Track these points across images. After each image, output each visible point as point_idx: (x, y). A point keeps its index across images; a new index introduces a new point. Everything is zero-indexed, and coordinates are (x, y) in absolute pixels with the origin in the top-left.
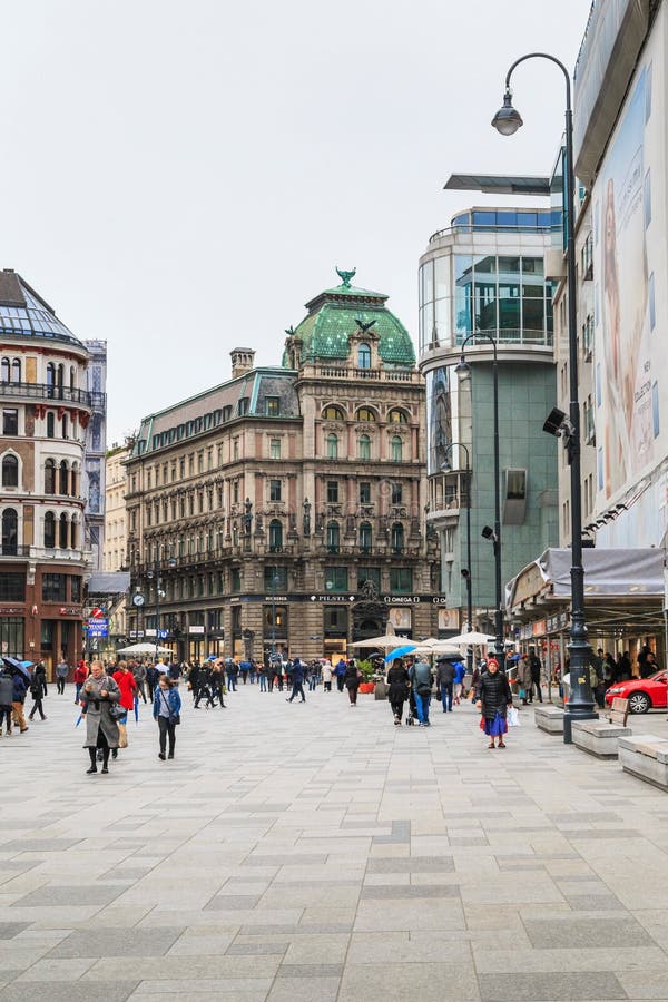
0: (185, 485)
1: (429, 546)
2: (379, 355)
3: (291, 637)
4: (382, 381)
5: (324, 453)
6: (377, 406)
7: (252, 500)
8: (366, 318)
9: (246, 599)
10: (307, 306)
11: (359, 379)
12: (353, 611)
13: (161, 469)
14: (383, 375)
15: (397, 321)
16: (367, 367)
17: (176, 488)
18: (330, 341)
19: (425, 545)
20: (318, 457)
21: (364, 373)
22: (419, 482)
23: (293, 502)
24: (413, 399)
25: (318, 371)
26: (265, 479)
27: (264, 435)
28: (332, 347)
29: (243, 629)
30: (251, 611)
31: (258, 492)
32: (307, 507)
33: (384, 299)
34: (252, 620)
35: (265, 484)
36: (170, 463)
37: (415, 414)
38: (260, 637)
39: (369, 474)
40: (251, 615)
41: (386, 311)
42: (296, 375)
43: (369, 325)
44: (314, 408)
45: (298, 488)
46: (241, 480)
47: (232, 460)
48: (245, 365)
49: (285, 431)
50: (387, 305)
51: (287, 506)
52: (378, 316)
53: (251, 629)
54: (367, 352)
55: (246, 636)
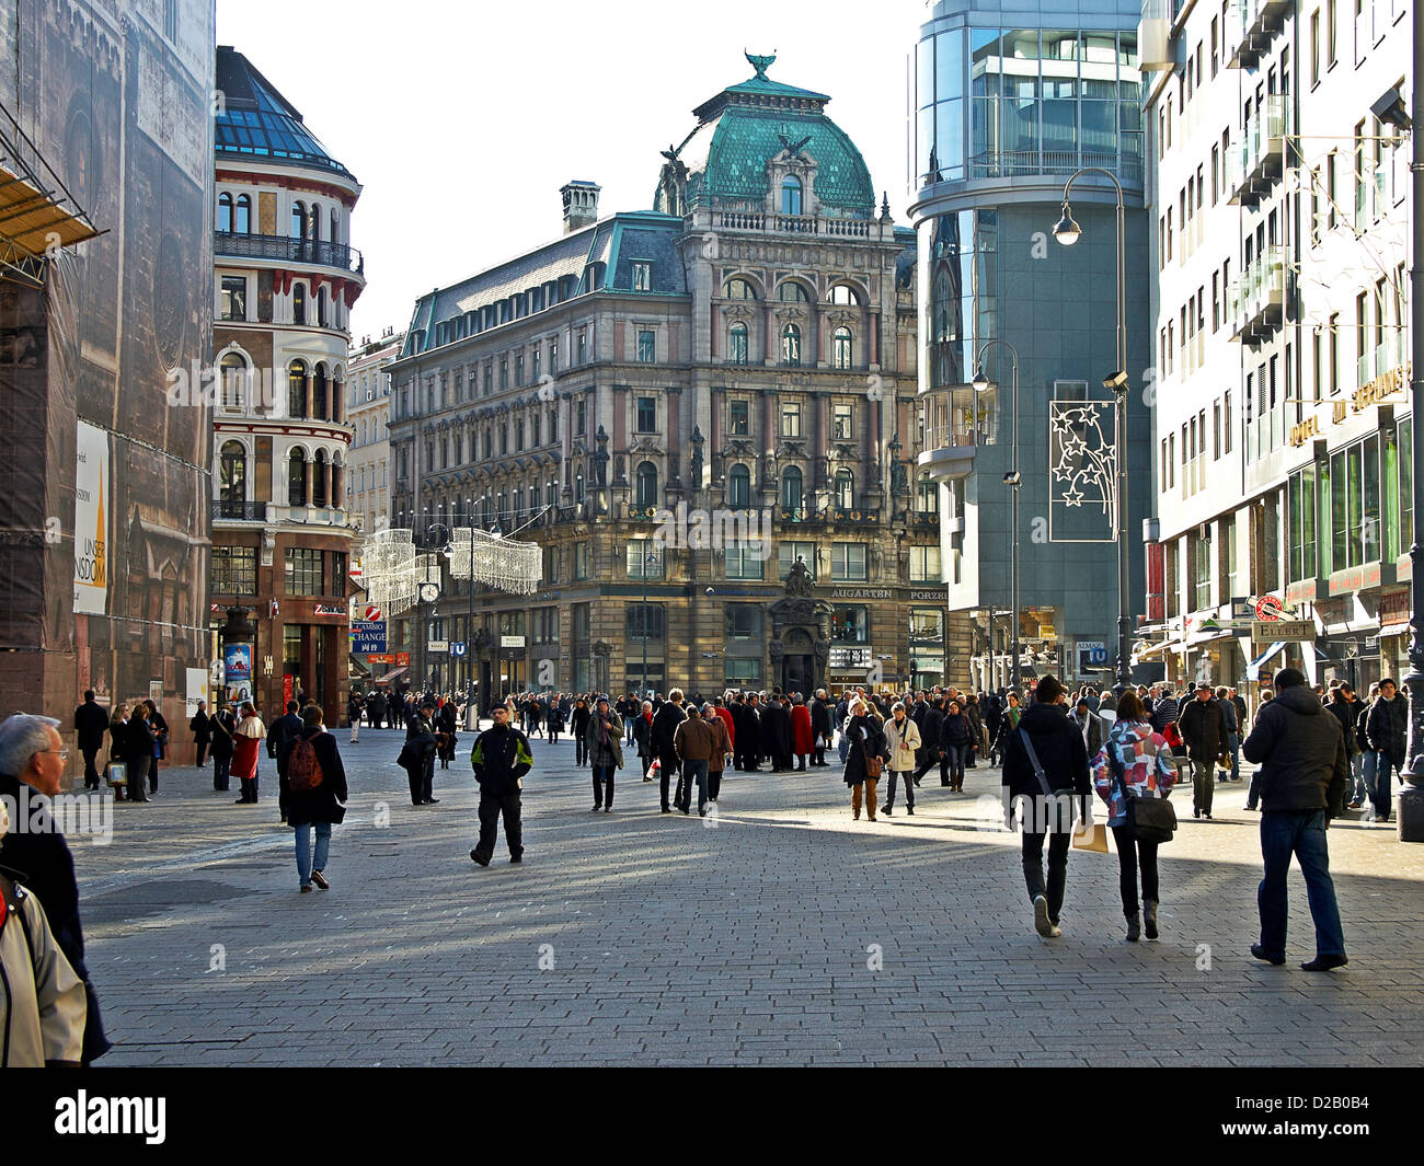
0: (494, 405)
1: (895, 506)
2: (815, 193)
3: (671, 655)
4: (820, 236)
5: (727, 352)
6: (813, 277)
8: (795, 131)
9: (599, 592)
10: (695, 112)
11: (783, 233)
12: (772, 614)
13: (451, 378)
14: (822, 227)
15: (845, 137)
16: (796, 214)
17: (477, 409)
18: (735, 170)
19: (889, 505)
20: (715, 360)
21: (791, 223)
23: (674, 440)
24: (871, 266)
25: (717, 219)
26: (628, 396)
27: (629, 324)
28: (740, 180)
29: (594, 641)
30: (607, 612)
31: (618, 418)
32: (698, 442)
33: (823, 100)
34: (609, 625)
35: (628, 404)
36: (466, 371)
37: (873, 290)
38: (621, 654)
39: (798, 389)
40: (605, 618)
41: (827, 122)
42: (679, 225)
43: (801, 145)
44: (710, 279)
45: (683, 411)
46: (591, 397)
47: (574, 365)
48: (584, 210)
49: (663, 318)
51: (665, 438)
52: (813, 130)
53: (605, 641)
54: (797, 188)
55: (597, 653)
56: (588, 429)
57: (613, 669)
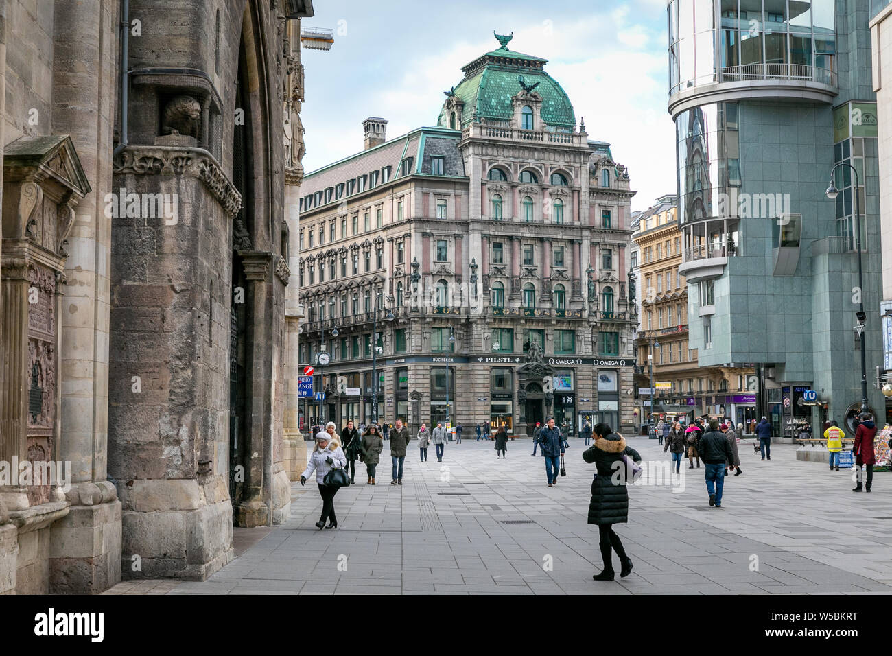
1: (590, 308)
2: (542, 117)
3: (458, 399)
4: (545, 143)
5: (490, 213)
6: (541, 168)
7: (420, 260)
8: (529, 80)
9: (414, 360)
10: (463, 70)
11: (523, 141)
12: (519, 373)
14: (546, 137)
15: (557, 84)
16: (530, 129)
18: (494, 102)
19: (587, 307)
20: (484, 218)
21: (526, 134)
22: (580, 244)
23: (459, 266)
24: (575, 162)
25: (484, 131)
26: (431, 239)
27: (431, 194)
28: (497, 109)
29: (410, 390)
30: (419, 372)
31: (425, 252)
32: (474, 267)
33: (544, 62)
34: (420, 381)
35: (431, 244)
37: (577, 176)
38: (428, 399)
39: (533, 235)
40: (419, 376)
41: (545, 75)
42: (460, 135)
43: (533, 88)
44: (481, 168)
45: (464, 249)
46: (407, 240)
47: (395, 219)
48: (378, 134)
49: (451, 191)
50: (546, 68)
51: (453, 265)
52: (538, 79)
53: (418, 390)
54: (529, 114)
55: (413, 398)
56: (405, 260)
57: (423, 408)
